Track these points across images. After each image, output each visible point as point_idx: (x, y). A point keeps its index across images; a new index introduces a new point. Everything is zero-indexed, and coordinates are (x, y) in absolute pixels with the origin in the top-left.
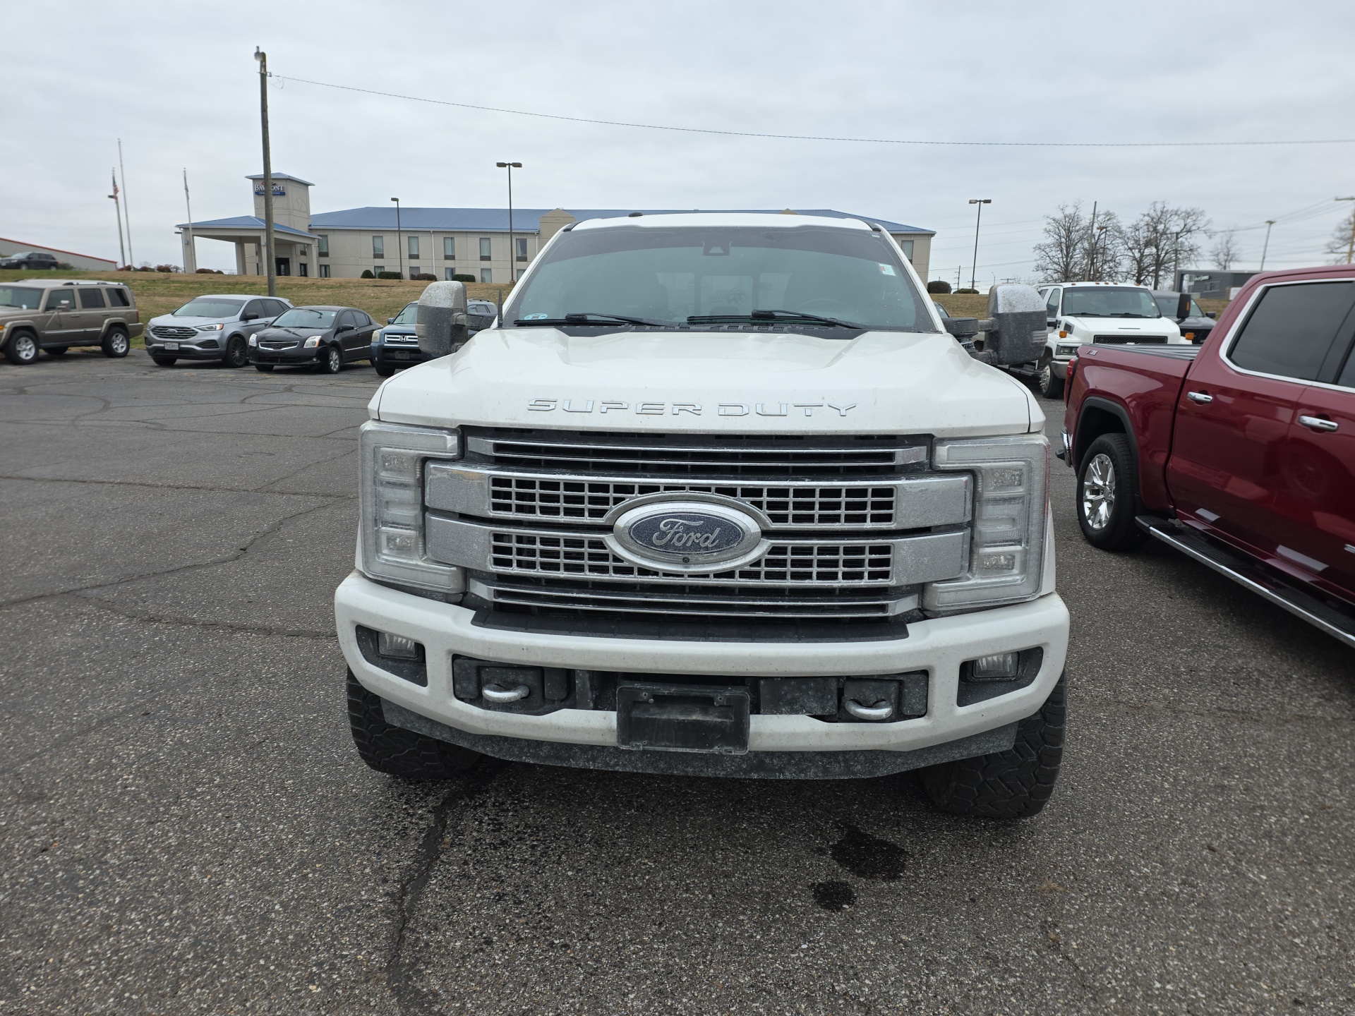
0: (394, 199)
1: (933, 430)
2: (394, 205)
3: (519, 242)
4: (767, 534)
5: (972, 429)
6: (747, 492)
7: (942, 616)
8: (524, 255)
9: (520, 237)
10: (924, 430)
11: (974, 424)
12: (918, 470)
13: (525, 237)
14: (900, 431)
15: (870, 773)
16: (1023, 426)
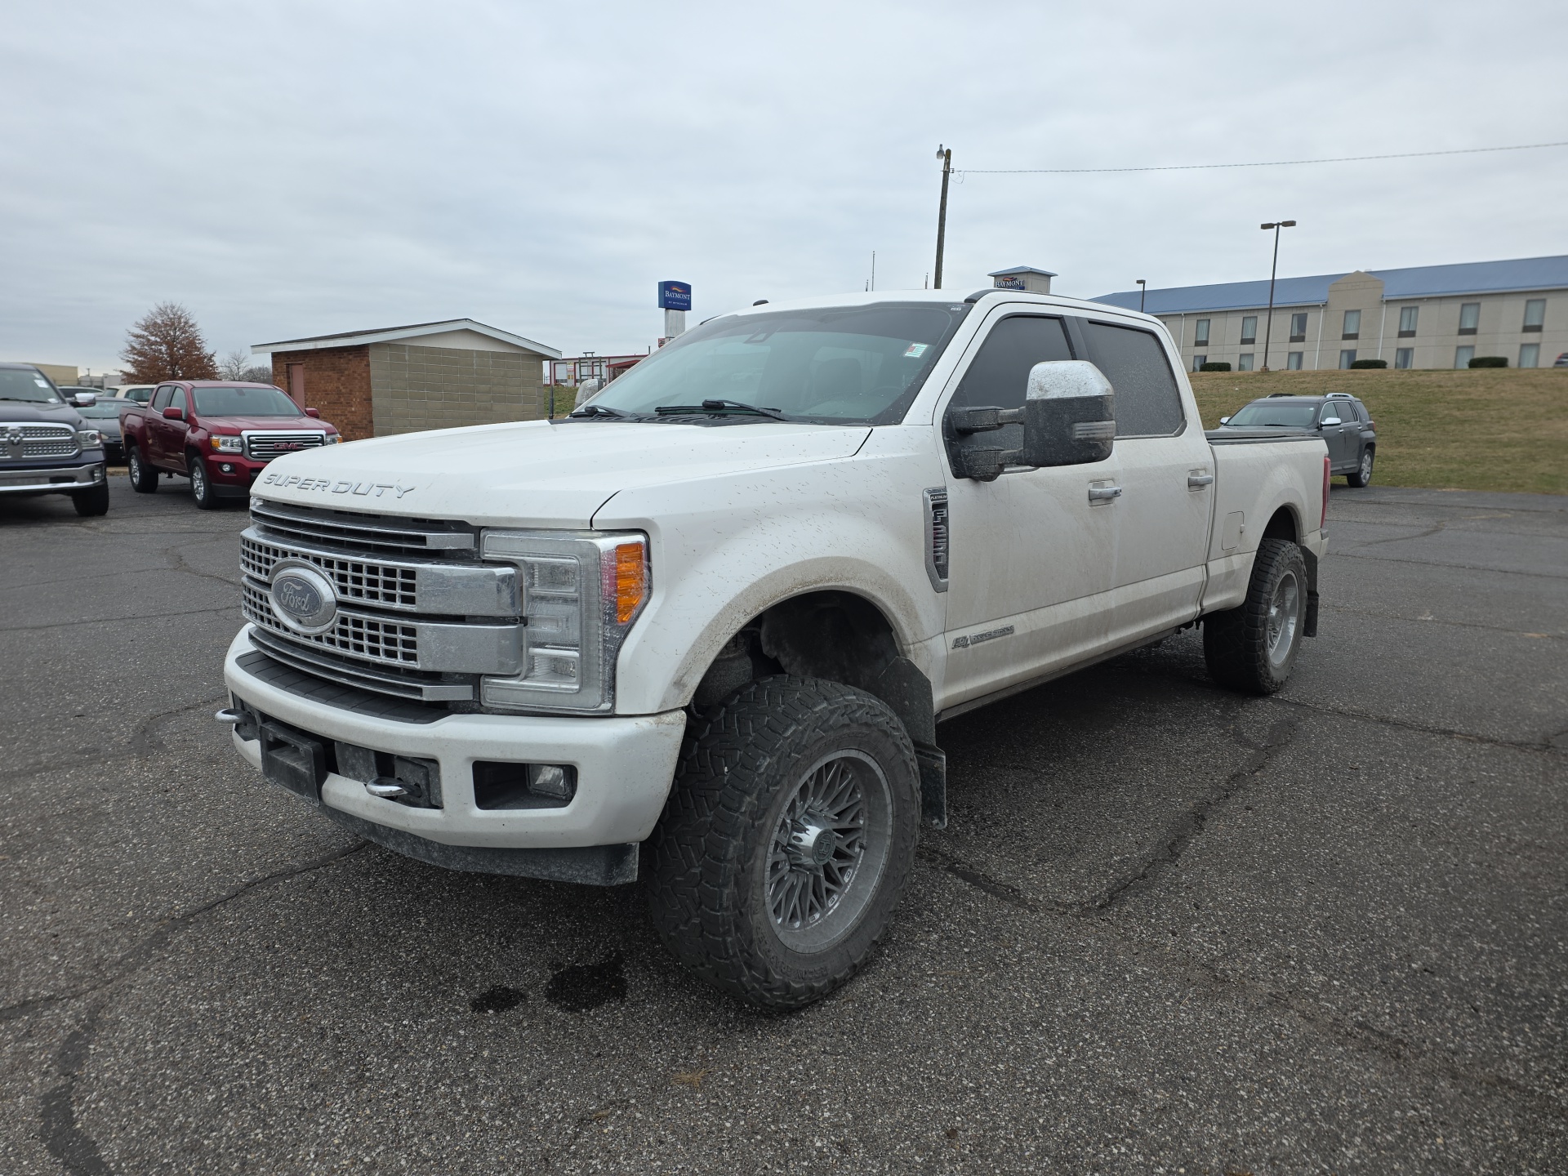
0: (1139, 282)
1: (465, 517)
2: (1140, 288)
3: (1296, 318)
4: (341, 604)
5: (510, 519)
6: (329, 564)
7: (493, 714)
8: (1302, 334)
9: (1298, 312)
10: (456, 516)
11: (513, 515)
12: (466, 557)
13: (1305, 311)
14: (431, 515)
15: (446, 864)
16: (582, 522)
